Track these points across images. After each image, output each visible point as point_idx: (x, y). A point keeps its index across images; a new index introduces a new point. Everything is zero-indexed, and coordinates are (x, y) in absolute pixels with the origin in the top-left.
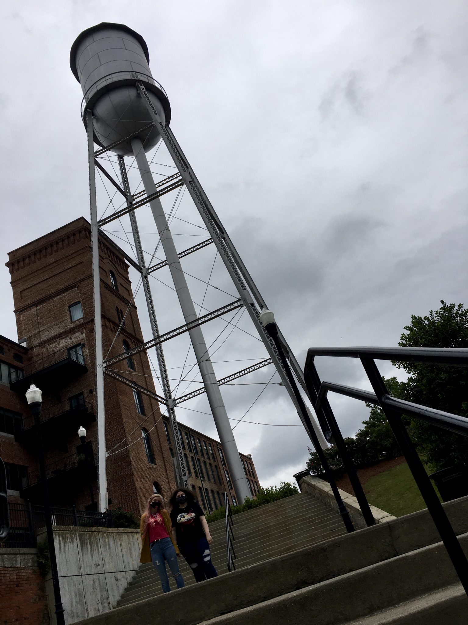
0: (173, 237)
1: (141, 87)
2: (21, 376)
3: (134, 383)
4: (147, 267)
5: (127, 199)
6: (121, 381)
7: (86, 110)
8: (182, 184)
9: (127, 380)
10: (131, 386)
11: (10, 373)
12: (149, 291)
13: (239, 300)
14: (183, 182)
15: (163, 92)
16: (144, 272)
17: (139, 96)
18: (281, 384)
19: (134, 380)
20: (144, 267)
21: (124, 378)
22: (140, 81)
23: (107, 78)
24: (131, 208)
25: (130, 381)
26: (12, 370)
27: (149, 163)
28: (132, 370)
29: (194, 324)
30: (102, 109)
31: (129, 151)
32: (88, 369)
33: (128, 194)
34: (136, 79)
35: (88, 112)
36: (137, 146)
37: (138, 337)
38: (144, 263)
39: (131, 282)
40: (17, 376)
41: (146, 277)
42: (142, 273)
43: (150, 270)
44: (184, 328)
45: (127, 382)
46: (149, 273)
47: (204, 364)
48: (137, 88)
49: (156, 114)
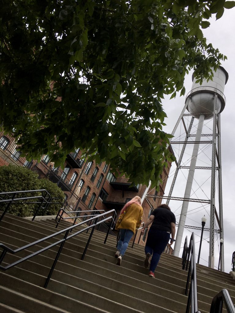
0: (197, 160)
1: (216, 96)
2: (114, 181)
3: (152, 206)
4: (181, 165)
5: (187, 135)
6: (148, 203)
7: (189, 96)
8: (211, 143)
9: (150, 204)
10: (151, 207)
11: (112, 178)
12: (177, 175)
13: (209, 201)
14: (212, 142)
15: (225, 100)
16: (179, 167)
17: (213, 99)
18: (208, 242)
19: (153, 205)
20: (180, 165)
21: (150, 202)
22: (217, 93)
23: (204, 87)
24: (185, 143)
25: (151, 205)
26: (113, 177)
27: (203, 125)
28: (154, 201)
29: (186, 200)
30: (196, 98)
31: (198, 117)
32: (139, 192)
33: (188, 133)
34: (216, 92)
35: (190, 97)
36: (202, 117)
37: (163, 189)
38: (180, 163)
39: (171, 166)
40: (114, 180)
41: (178, 169)
42: (177, 167)
43: (181, 167)
44: (182, 199)
45: (150, 205)
46: (180, 168)
47: (183, 216)
48: (214, 96)
49: (216, 110)
